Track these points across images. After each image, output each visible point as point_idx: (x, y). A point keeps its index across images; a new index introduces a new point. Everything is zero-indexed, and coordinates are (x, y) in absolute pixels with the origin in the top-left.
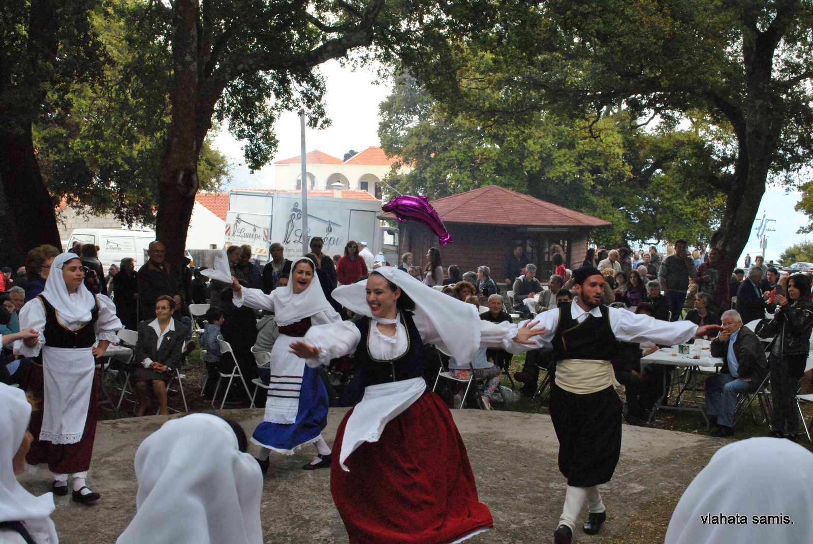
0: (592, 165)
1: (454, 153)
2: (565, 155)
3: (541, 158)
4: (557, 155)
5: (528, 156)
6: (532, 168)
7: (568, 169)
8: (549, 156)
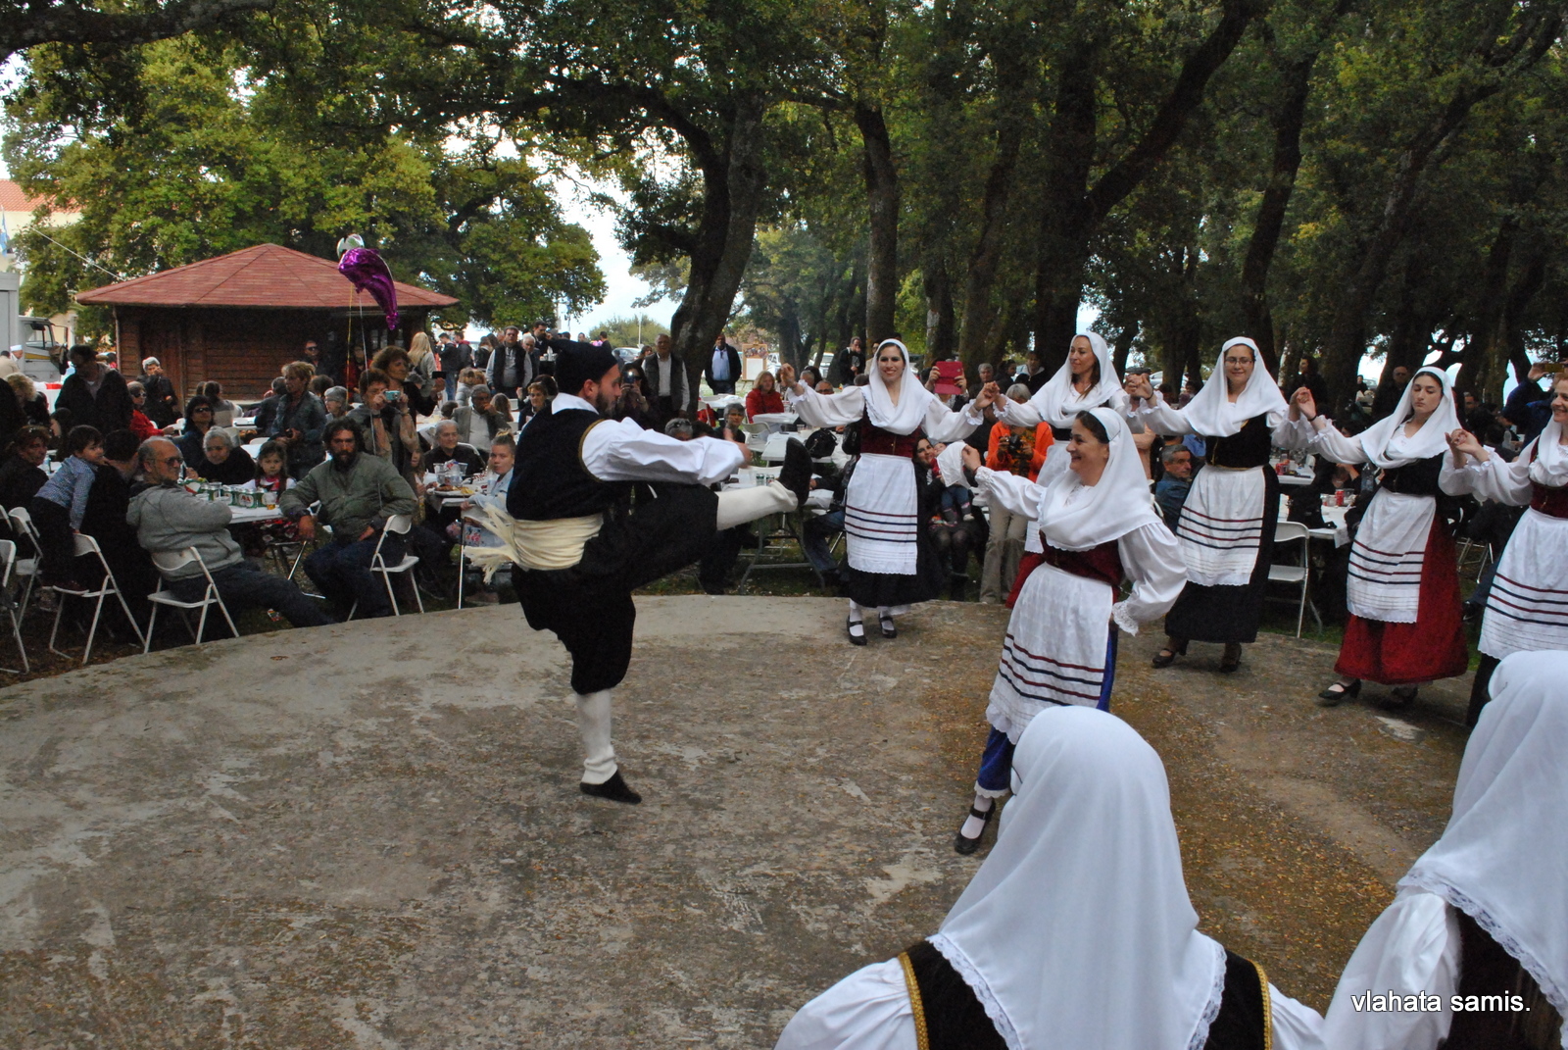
0: (389, 211)
1: (163, 190)
2: (345, 195)
3: (307, 199)
4: (332, 194)
5: (286, 196)
6: (294, 215)
7: (354, 217)
8: (319, 195)
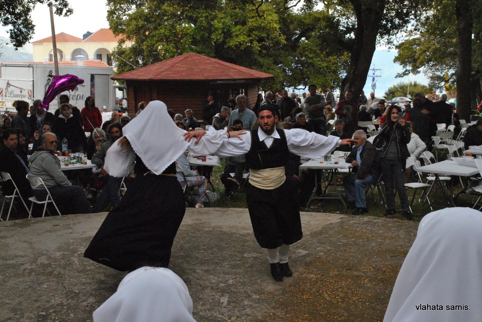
0: (258, 36)
1: (162, 31)
2: (240, 30)
3: (223, 32)
4: (234, 30)
5: (214, 31)
6: (217, 39)
7: (242, 39)
8: (229, 30)
